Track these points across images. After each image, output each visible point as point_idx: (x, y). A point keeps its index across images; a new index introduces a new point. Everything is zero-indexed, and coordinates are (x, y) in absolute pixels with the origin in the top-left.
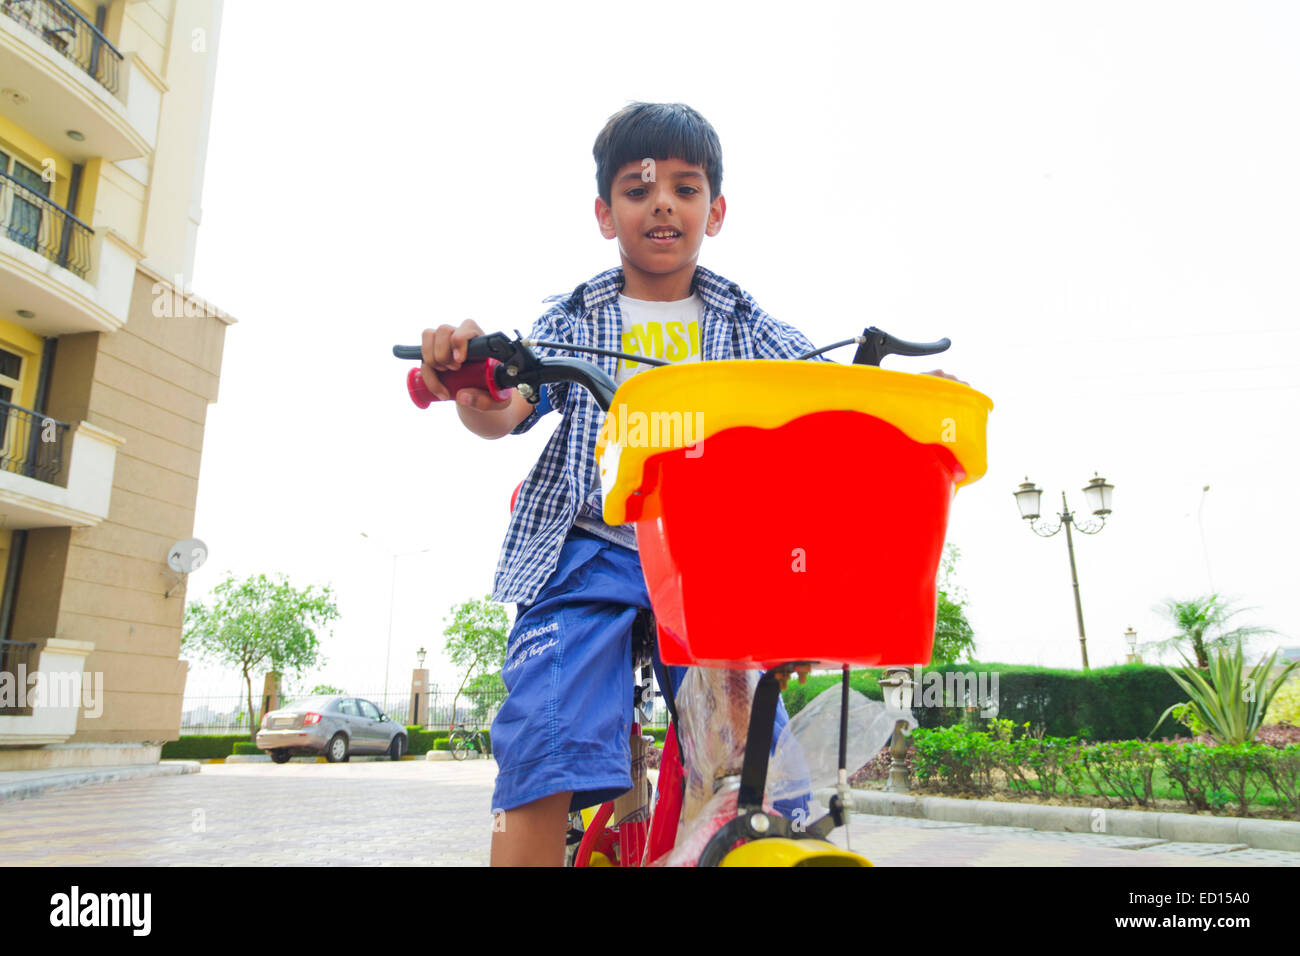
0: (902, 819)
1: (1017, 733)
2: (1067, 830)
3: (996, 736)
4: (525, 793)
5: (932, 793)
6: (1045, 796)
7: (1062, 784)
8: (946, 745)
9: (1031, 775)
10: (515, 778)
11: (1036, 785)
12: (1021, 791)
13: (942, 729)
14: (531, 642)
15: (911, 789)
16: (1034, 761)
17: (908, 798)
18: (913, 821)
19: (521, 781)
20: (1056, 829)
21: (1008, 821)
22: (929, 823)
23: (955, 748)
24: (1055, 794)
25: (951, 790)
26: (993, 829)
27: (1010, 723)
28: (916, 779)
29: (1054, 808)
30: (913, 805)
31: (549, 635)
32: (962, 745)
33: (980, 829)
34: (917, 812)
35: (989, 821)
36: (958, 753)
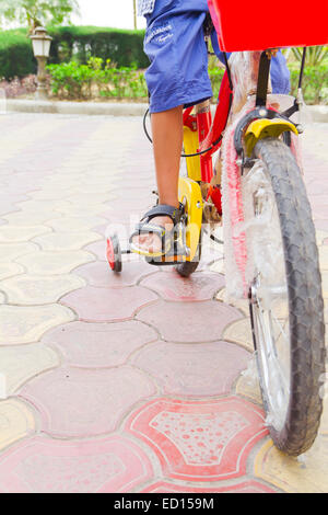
0: (45, 114)
1: (104, 65)
2: (131, 115)
3: (92, 67)
4: (168, 105)
5: (61, 99)
6: (119, 99)
7: (128, 92)
8: (68, 74)
9: (111, 88)
10: (163, 99)
11: (115, 93)
12: (107, 96)
13: (65, 64)
14: (159, 35)
15: (50, 98)
16: (115, 81)
17: (48, 103)
18: (52, 115)
19: (166, 100)
20: (125, 115)
21: (101, 112)
22: (61, 116)
23: (73, 75)
24: (124, 97)
25: (71, 97)
26: (94, 117)
27: (100, 60)
28: (51, 93)
29: (124, 105)
30: (51, 107)
31: (167, 32)
32: (78, 73)
33: (88, 117)
34: (54, 110)
35: (92, 113)
36: (76, 78)
